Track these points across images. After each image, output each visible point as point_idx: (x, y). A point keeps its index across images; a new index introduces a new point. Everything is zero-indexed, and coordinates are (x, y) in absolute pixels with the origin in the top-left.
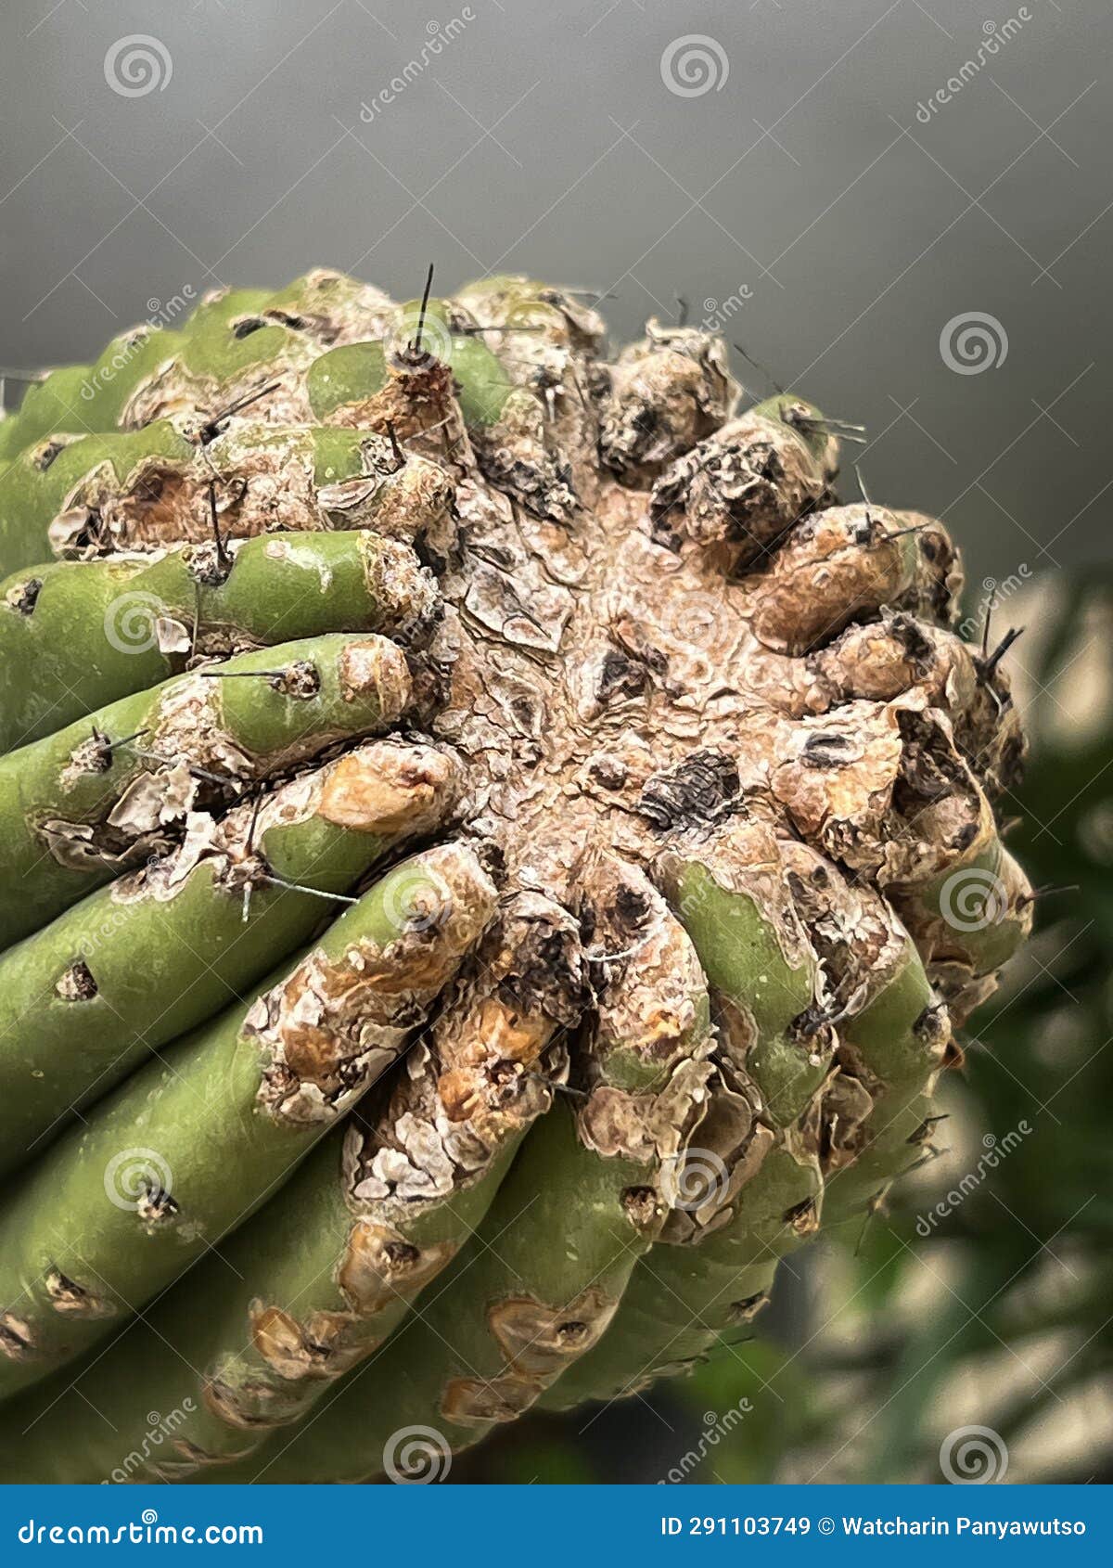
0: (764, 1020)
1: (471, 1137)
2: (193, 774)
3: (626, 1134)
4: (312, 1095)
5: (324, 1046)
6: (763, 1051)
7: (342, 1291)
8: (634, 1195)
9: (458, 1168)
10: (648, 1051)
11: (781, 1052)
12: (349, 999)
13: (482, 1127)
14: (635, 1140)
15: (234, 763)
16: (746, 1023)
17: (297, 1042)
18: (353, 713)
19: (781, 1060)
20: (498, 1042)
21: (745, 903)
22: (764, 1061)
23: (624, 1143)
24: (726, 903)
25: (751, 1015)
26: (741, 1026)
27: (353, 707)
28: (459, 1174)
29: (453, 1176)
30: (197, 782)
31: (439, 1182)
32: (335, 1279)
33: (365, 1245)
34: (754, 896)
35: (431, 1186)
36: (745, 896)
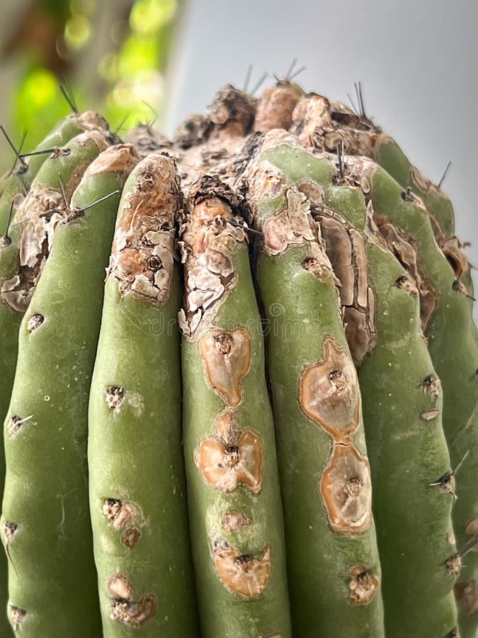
0: (320, 181)
1: (216, 252)
2: (41, 216)
3: (286, 235)
4: (142, 279)
5: (136, 255)
6: (328, 194)
7: (216, 392)
8: (308, 262)
9: (222, 279)
10: (271, 192)
11: (335, 190)
12: (134, 225)
13: (216, 244)
14: (291, 236)
15: (53, 198)
16: (313, 186)
17: (124, 260)
18: (88, 151)
19: (338, 193)
20: (205, 214)
21: (284, 147)
22: (331, 197)
23: (288, 240)
24: (278, 153)
25: (313, 182)
26: (313, 190)
27: (86, 148)
28: (224, 281)
29: (222, 283)
30: (44, 218)
31: (217, 290)
32: (209, 387)
33: (207, 347)
34: (286, 143)
35: (215, 294)
36: (283, 145)
